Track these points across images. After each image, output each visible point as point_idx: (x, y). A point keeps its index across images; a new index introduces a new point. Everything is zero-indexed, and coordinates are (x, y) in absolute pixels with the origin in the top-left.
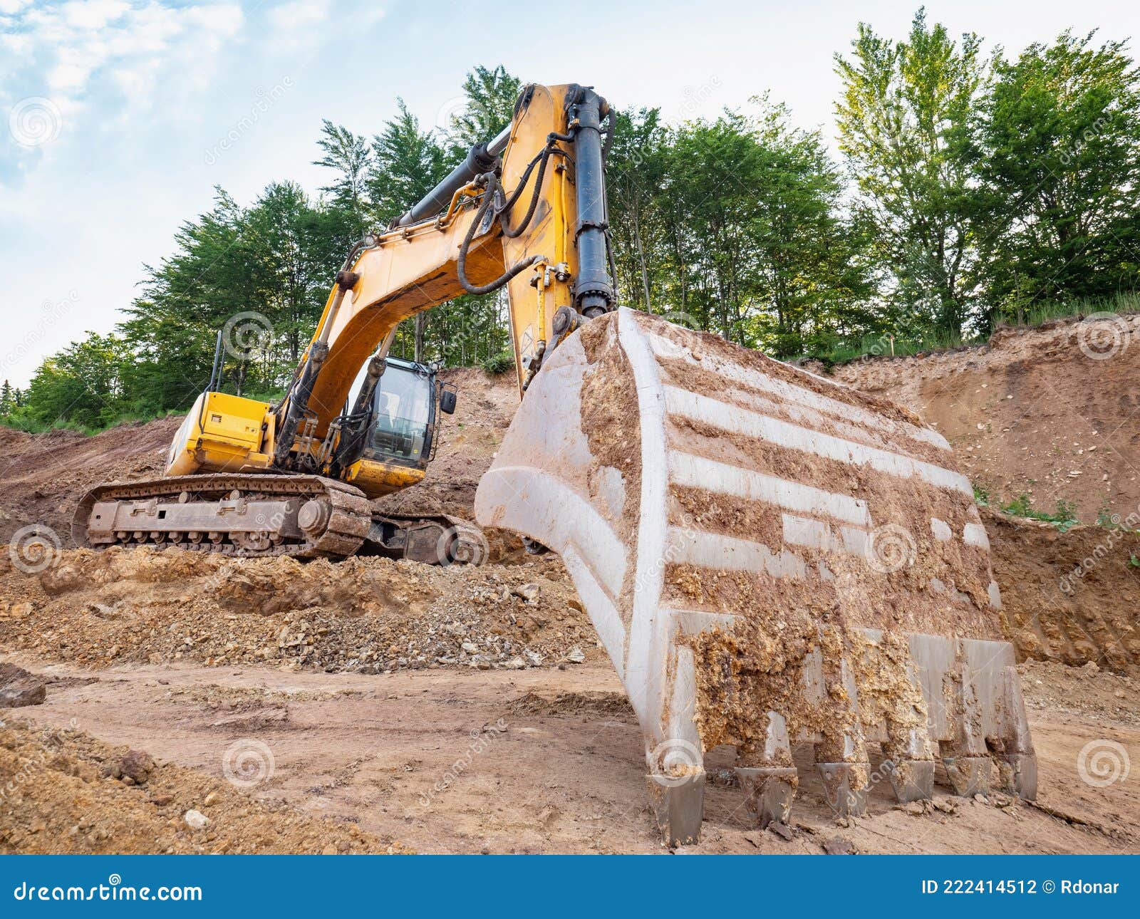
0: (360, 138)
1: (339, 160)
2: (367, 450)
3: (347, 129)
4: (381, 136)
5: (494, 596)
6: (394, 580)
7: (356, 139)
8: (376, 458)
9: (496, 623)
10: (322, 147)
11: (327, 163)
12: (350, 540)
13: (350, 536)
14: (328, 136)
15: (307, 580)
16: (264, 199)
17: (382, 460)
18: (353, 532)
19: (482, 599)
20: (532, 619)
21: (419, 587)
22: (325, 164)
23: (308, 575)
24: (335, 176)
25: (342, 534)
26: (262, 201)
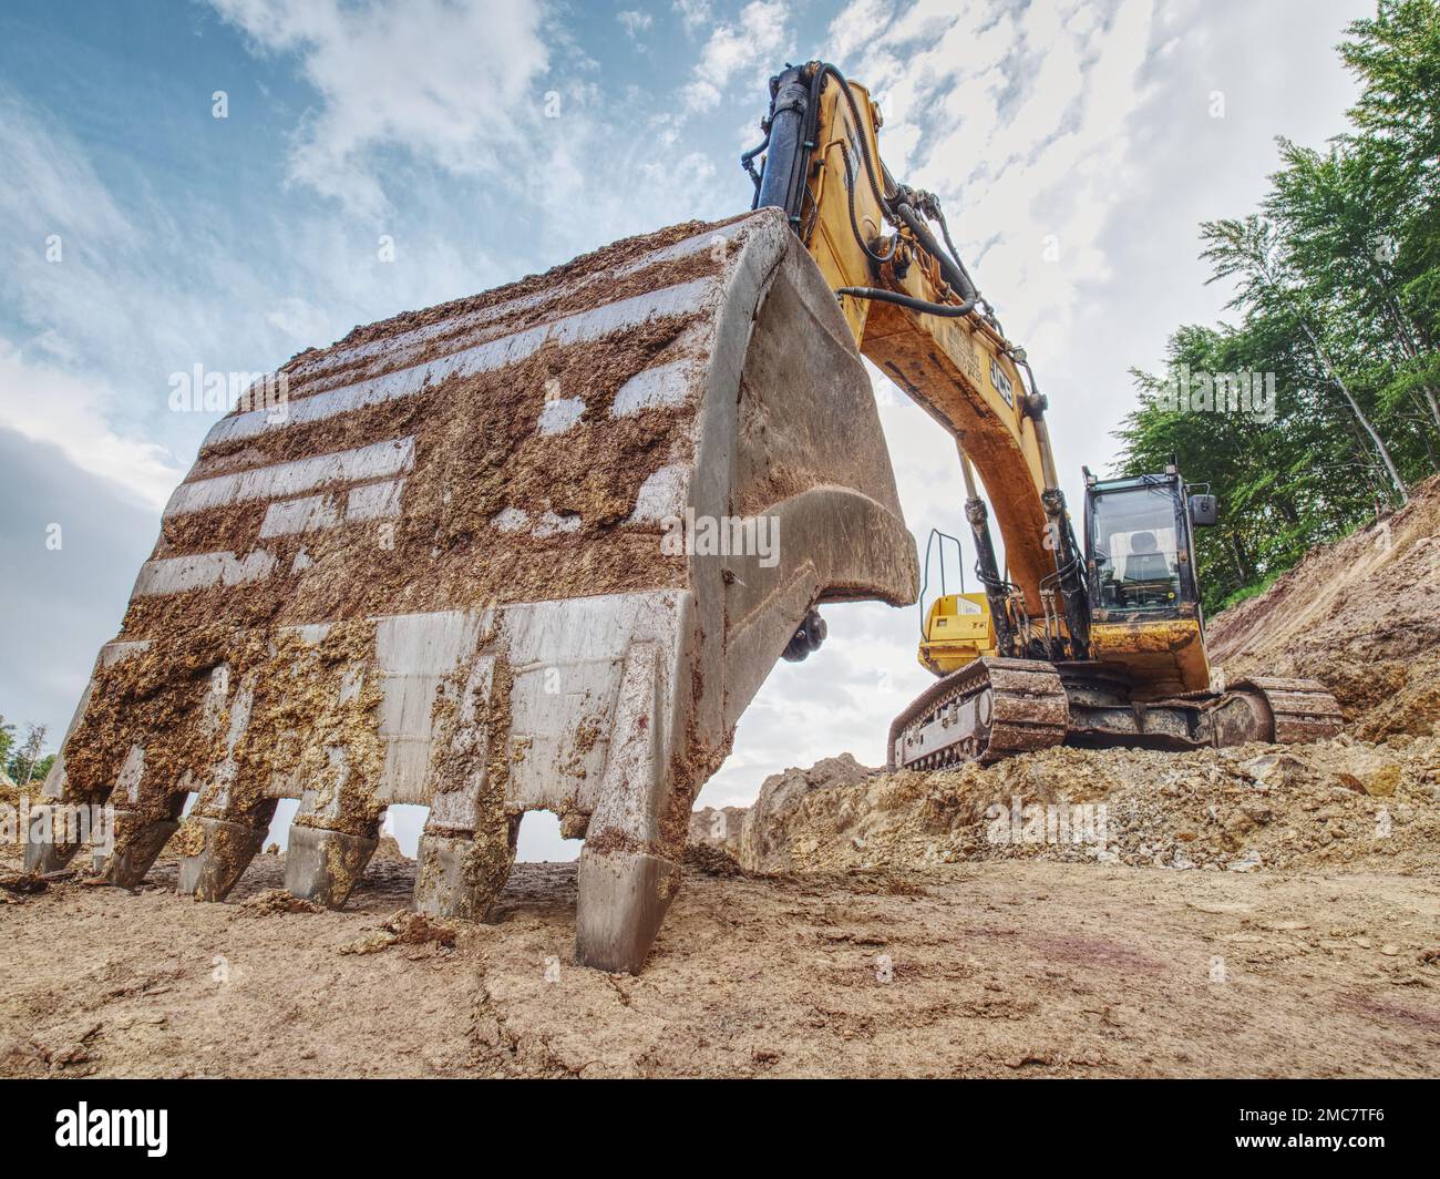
0: (1250, 219)
1: (1236, 260)
2: (1095, 612)
3: (1229, 220)
4: (1269, 200)
5: (1195, 783)
6: (1061, 773)
7: (1244, 224)
8: (1113, 620)
9: (1185, 823)
10: (1209, 258)
11: (1222, 271)
12: (1038, 731)
13: (1035, 726)
14: (1212, 240)
15: (981, 787)
16: (1172, 359)
17: (1123, 619)
18: (1036, 720)
19: (1173, 788)
20: (1244, 811)
21: (1090, 780)
22: (1220, 276)
23: (983, 781)
24: (1238, 281)
25: (1022, 725)
26: (1171, 363)
